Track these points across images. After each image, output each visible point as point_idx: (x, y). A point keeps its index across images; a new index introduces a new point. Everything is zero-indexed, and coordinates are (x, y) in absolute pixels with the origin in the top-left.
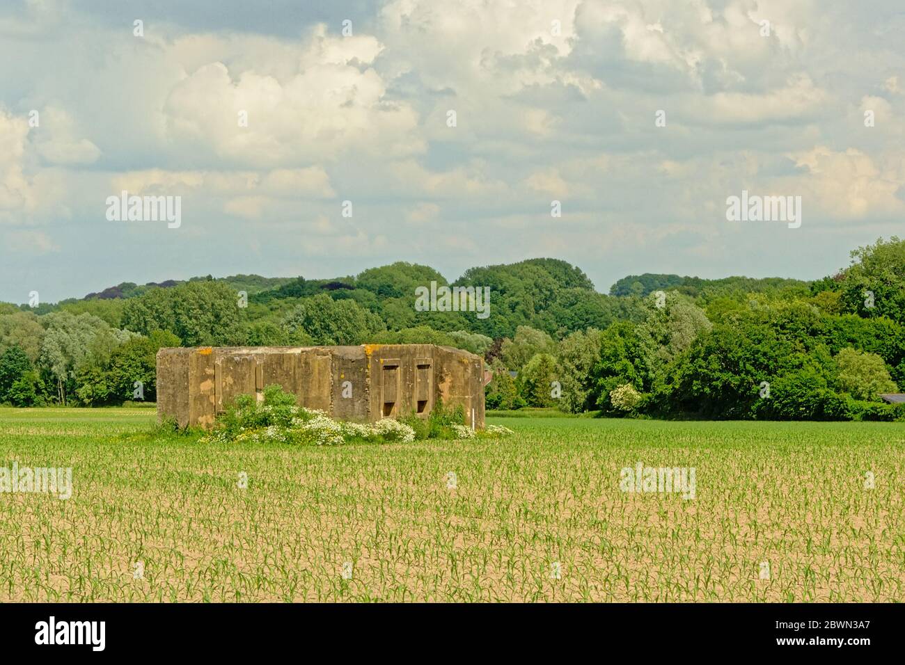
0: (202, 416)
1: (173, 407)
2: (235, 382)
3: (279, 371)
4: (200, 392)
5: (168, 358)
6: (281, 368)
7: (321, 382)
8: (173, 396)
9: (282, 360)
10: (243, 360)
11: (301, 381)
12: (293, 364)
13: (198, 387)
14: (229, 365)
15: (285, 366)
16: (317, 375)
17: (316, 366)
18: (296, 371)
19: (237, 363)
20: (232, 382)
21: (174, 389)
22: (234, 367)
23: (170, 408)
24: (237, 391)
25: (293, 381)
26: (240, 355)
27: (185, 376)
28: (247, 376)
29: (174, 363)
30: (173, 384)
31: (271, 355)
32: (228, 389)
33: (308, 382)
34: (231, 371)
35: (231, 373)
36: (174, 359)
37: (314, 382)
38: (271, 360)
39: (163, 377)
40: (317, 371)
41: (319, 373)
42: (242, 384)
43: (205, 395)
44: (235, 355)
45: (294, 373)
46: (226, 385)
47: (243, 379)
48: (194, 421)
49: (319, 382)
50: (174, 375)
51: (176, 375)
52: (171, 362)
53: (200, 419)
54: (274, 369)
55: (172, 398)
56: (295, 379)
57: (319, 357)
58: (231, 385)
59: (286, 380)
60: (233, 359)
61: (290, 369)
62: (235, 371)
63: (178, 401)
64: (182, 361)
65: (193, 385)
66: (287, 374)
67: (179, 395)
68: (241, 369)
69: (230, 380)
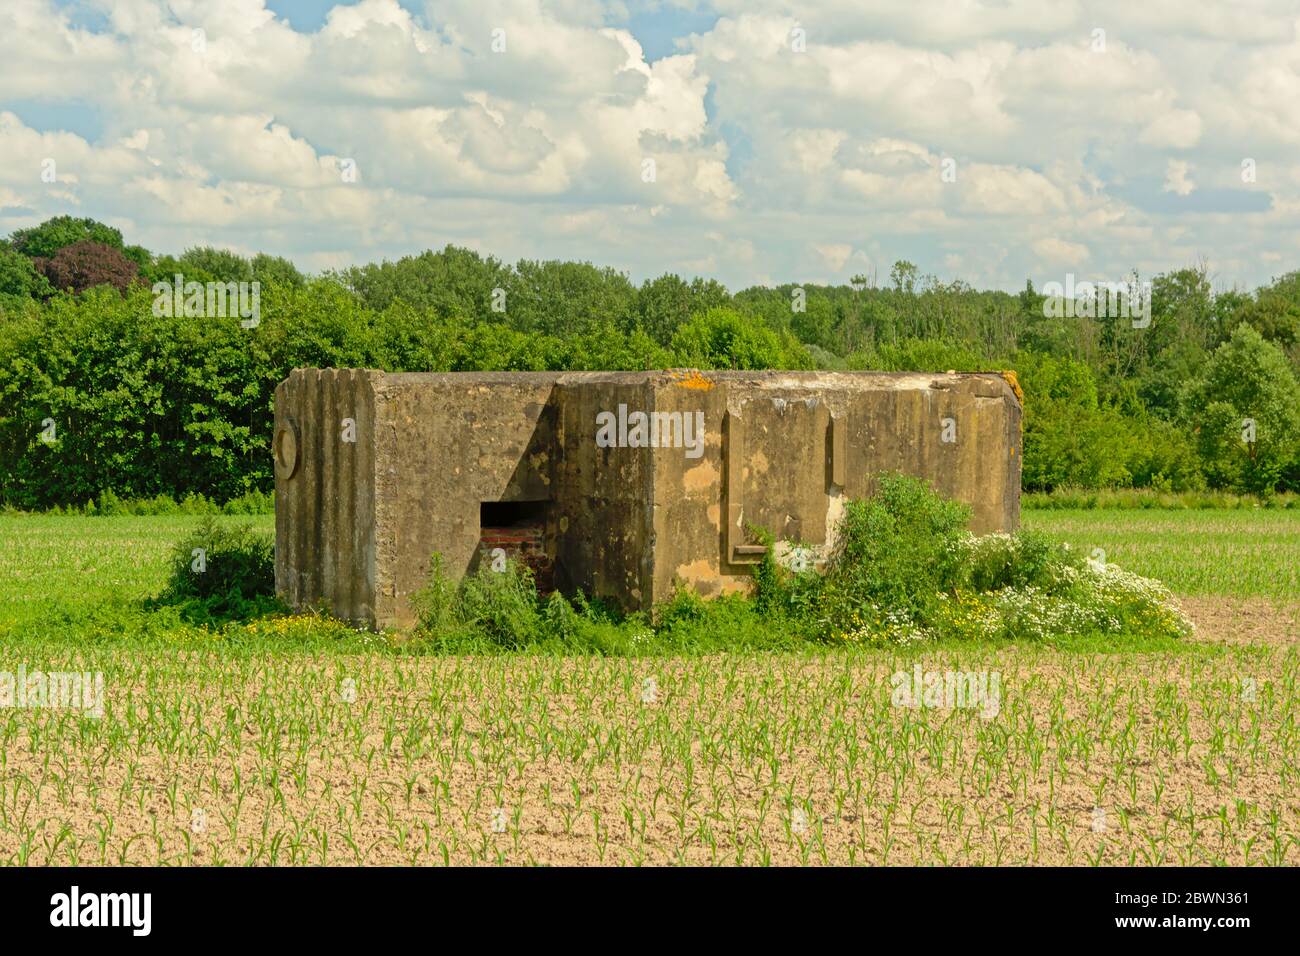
0: (688, 564)
1: (421, 537)
2: (772, 468)
3: (883, 438)
4: (683, 494)
5: (408, 397)
6: (888, 430)
7: (984, 468)
8: (422, 504)
9: (891, 408)
10: (796, 406)
11: (936, 463)
12: (917, 419)
13: (678, 480)
14: (759, 419)
15: (899, 424)
16: (974, 448)
17: (974, 424)
18: (926, 439)
19: (780, 415)
20: (764, 467)
21: (424, 484)
22: (772, 425)
23: (414, 539)
24: (778, 491)
25: (916, 464)
26: (786, 393)
27: (456, 447)
28: (805, 450)
29: (426, 413)
30: (421, 471)
31: (864, 394)
32: (754, 486)
33: (953, 467)
34: (763, 436)
35: (763, 443)
36: (426, 401)
37: (966, 469)
38: (865, 407)
39: (395, 452)
40: (974, 436)
41: (980, 444)
42: (792, 472)
43: (695, 504)
44: (774, 393)
45: (921, 441)
46: (751, 473)
47: (794, 458)
48: (666, 577)
49: (979, 467)
50: (424, 448)
51: (430, 446)
52: (418, 410)
53: (683, 571)
54: (872, 433)
55: (418, 512)
56: (921, 457)
57: (980, 400)
58: (764, 477)
59: (900, 461)
60: (771, 403)
61: (911, 431)
62: (775, 436)
63: (436, 518)
64: (449, 408)
65: (664, 477)
66: (904, 444)
67: (438, 502)
68: (790, 431)
69: (760, 462)
